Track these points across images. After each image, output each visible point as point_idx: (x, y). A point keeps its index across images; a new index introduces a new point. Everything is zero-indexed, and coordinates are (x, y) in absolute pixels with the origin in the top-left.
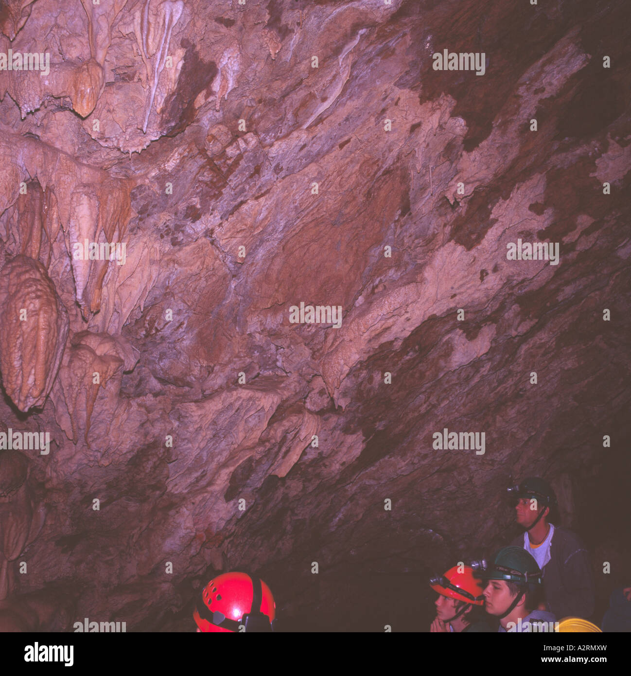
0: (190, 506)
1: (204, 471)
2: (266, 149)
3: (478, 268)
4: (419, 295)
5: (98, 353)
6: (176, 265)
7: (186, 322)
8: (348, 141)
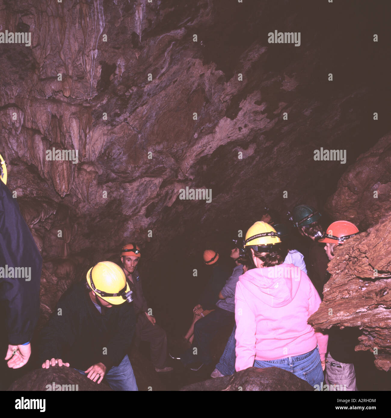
0: (132, 221)
1: (137, 206)
2: (142, 89)
3: (237, 127)
4: (214, 138)
5: (88, 170)
6: (114, 134)
7: (122, 152)
8: (176, 81)
